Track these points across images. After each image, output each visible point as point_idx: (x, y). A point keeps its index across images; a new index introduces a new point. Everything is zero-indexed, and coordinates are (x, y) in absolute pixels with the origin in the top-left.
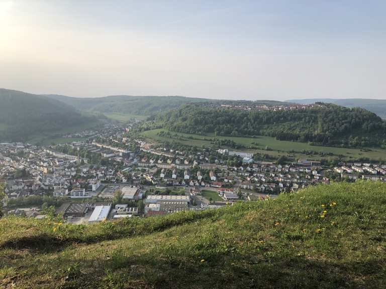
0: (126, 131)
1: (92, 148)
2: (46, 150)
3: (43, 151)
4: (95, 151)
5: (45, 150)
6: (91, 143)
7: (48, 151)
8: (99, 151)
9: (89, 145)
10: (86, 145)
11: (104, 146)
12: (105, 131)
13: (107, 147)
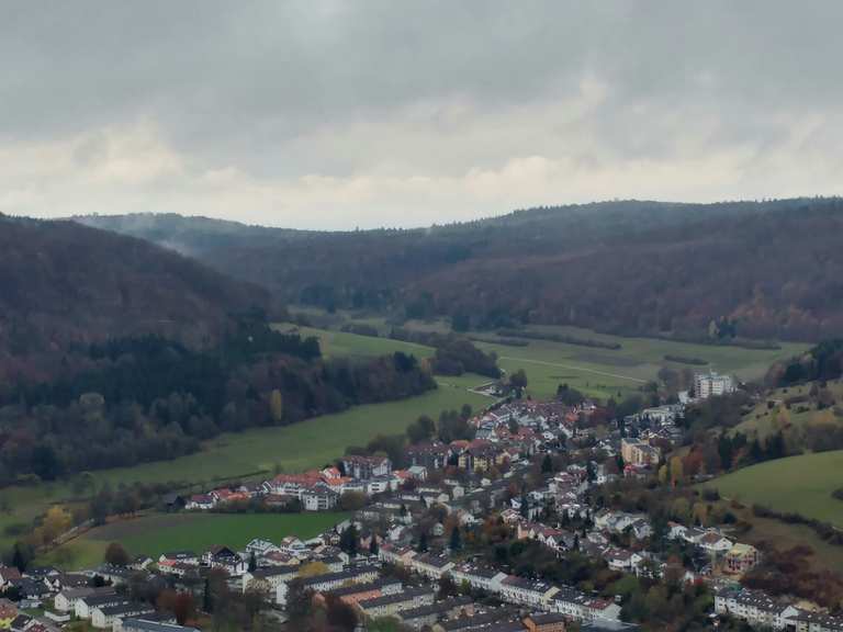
0: (619, 464)
1: (377, 585)
2: (69, 597)
3: (48, 605)
4: (392, 610)
5: (61, 602)
6: (374, 548)
7: (82, 609)
8: (422, 612)
9: (353, 570)
10: (336, 568)
11: (459, 577)
12: (479, 463)
13: (477, 582)
